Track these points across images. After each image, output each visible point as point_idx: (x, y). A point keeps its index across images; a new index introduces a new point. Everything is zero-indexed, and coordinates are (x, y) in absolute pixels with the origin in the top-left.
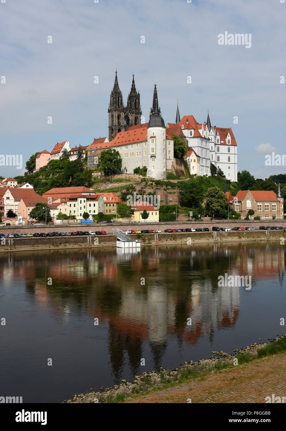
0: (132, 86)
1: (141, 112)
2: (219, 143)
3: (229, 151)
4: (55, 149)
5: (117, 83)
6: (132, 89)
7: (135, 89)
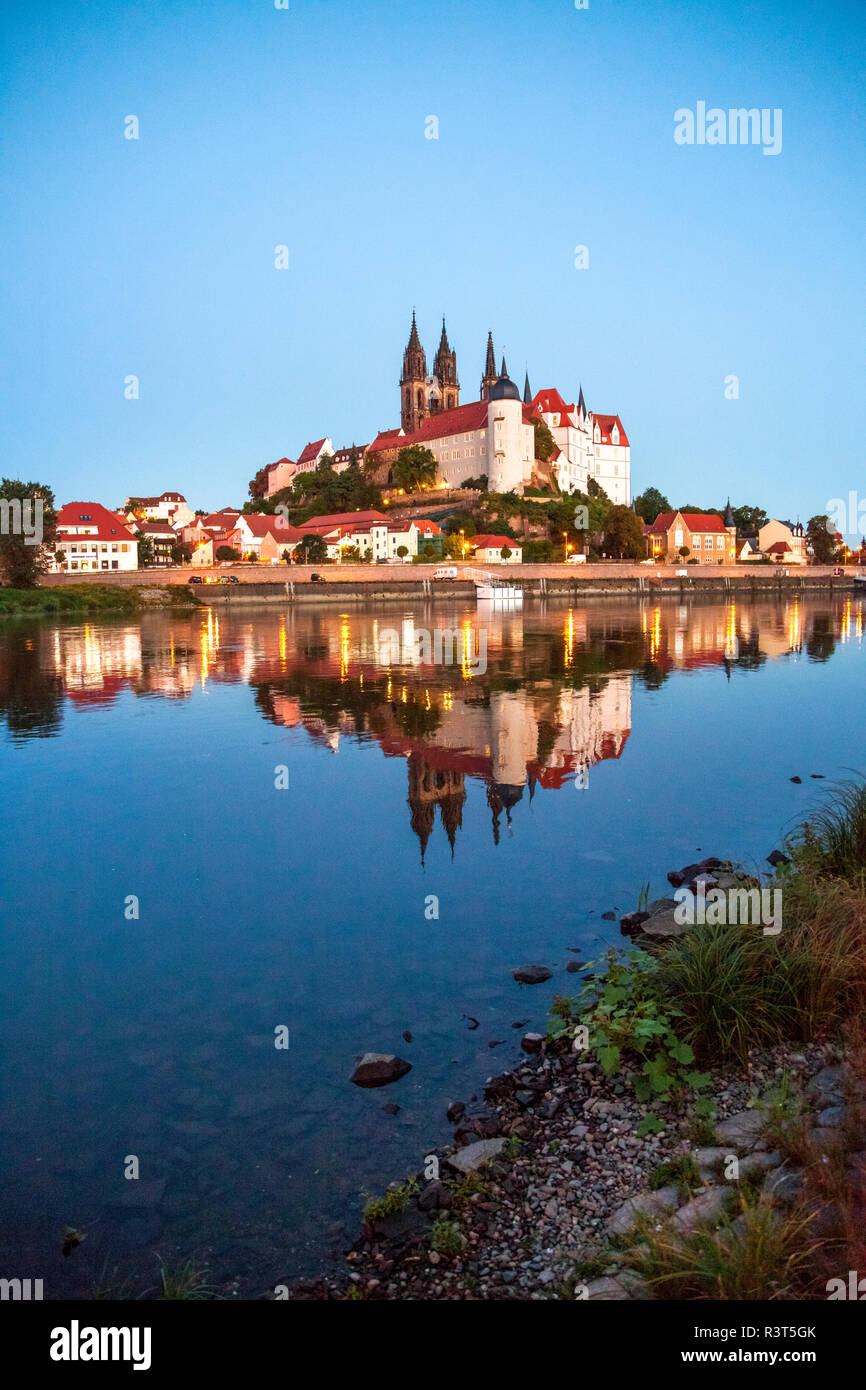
0: (442, 339)
2: (600, 441)
3: (616, 455)
5: (416, 333)
6: (441, 345)
7: (447, 345)
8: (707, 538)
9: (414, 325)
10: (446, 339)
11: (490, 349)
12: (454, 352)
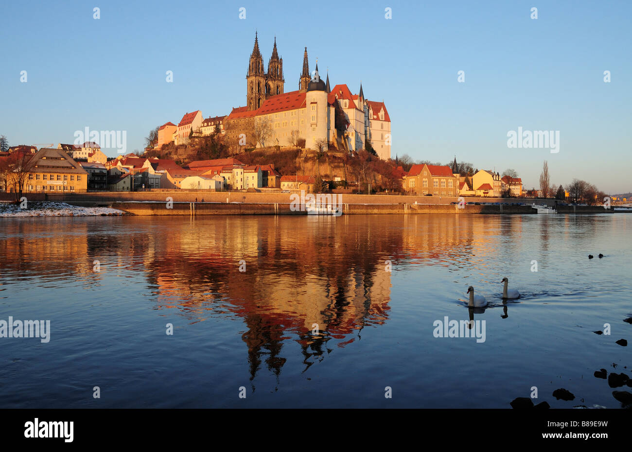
0: (274, 50)
1: (284, 80)
2: (372, 118)
3: (382, 127)
4: (183, 120)
5: (258, 45)
6: (273, 54)
7: (277, 54)
8: (442, 180)
9: (256, 41)
10: (276, 50)
11: (306, 58)
12: (281, 59)
